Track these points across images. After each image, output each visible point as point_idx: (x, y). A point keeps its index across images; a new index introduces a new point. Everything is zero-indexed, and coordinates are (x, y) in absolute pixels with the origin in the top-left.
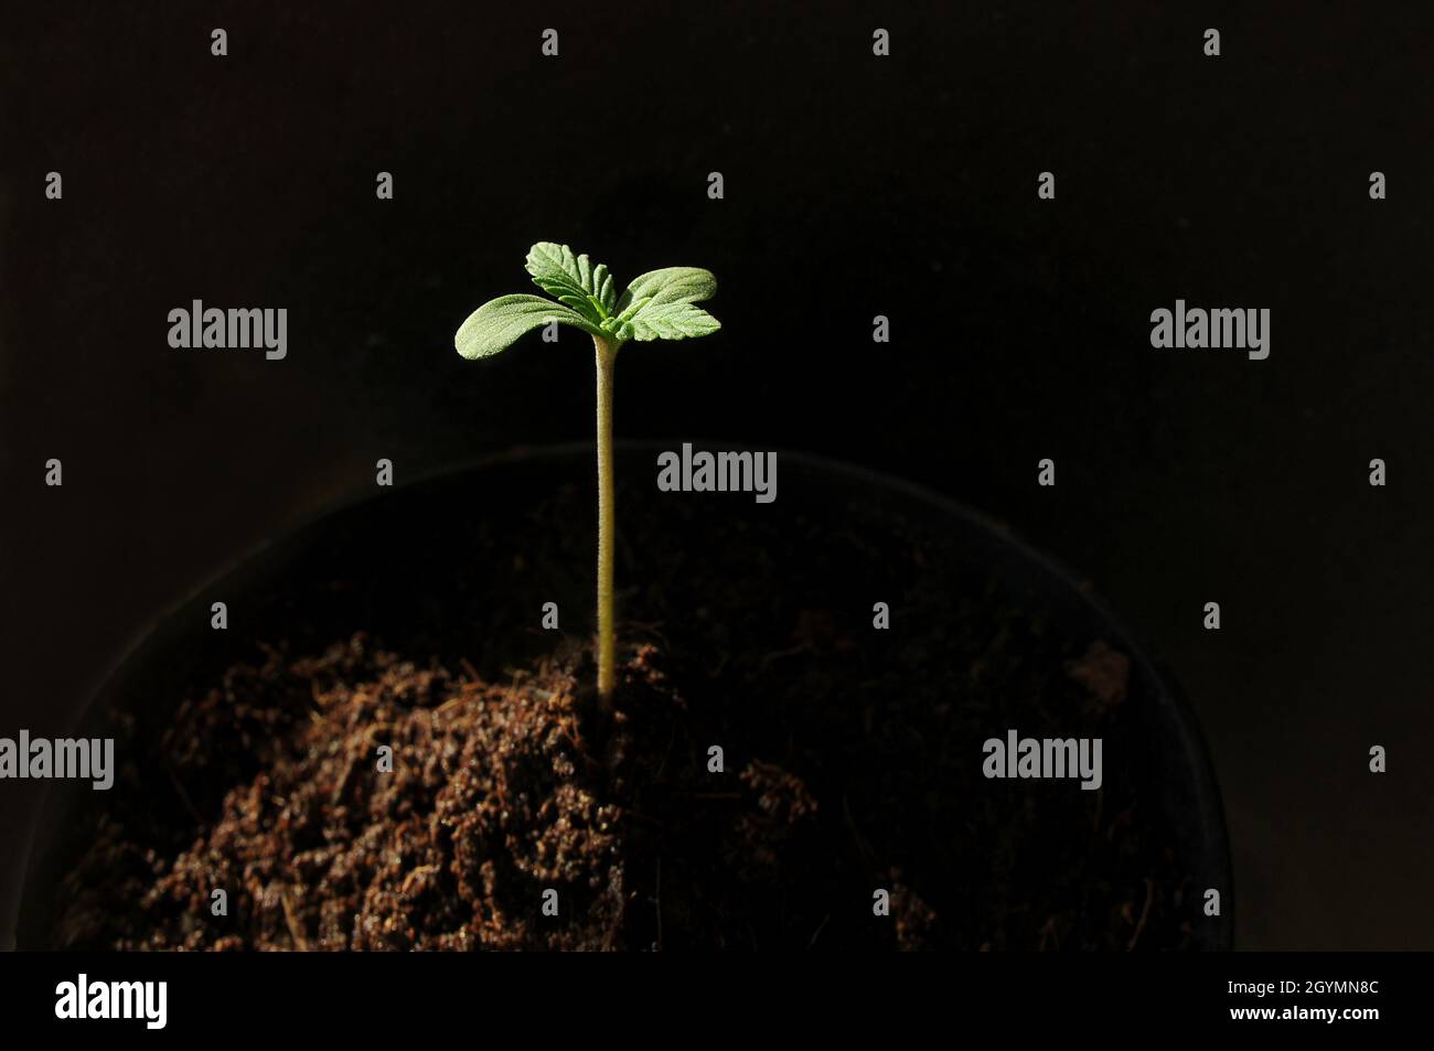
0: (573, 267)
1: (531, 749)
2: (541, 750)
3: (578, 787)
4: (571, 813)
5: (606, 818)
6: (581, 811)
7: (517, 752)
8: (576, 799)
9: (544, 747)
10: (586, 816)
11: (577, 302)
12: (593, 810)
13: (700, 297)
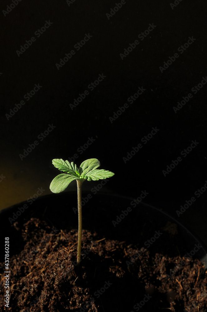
0: (66, 164)
1: (64, 281)
2: (67, 281)
3: (78, 286)
4: (77, 293)
5: (87, 291)
6: (80, 292)
7: (61, 283)
8: (78, 289)
9: (67, 280)
10: (82, 292)
11: (72, 173)
12: (83, 290)
13: (98, 166)
